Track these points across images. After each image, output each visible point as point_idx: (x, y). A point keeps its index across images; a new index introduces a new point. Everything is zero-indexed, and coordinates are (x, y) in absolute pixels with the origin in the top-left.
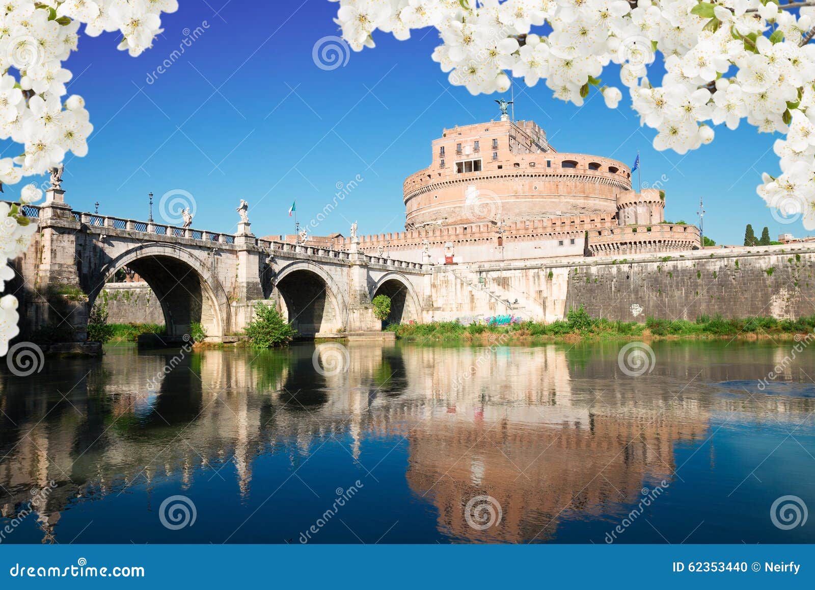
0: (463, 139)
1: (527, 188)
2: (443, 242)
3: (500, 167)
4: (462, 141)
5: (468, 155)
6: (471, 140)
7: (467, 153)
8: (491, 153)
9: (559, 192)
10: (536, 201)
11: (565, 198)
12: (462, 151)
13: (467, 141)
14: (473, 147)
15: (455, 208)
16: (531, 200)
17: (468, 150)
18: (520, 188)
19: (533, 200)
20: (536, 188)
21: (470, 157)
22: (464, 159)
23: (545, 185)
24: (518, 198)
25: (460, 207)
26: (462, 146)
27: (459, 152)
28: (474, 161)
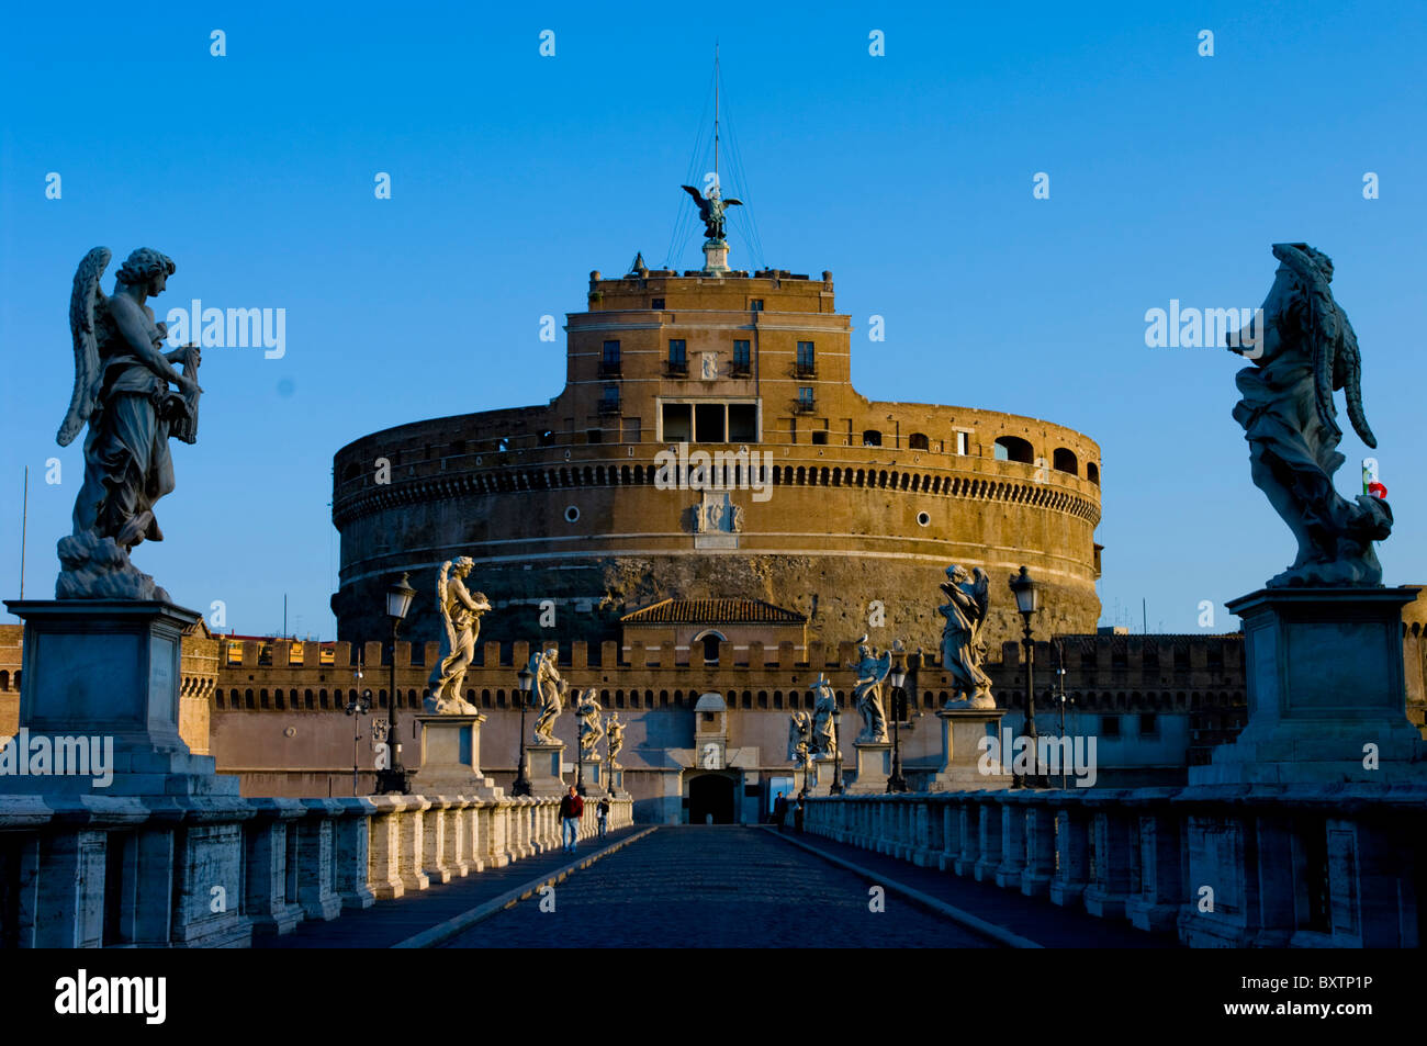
0: (695, 327)
1: (898, 515)
2: (686, 691)
3: (819, 438)
4: (689, 333)
5: (710, 385)
6: (724, 334)
7: (704, 377)
8: (791, 389)
9: (985, 536)
10: (925, 562)
11: (1000, 560)
12: (691, 367)
13: (706, 332)
14: (730, 356)
15: (652, 559)
16: (910, 556)
17: (709, 364)
18: (876, 514)
19: (919, 557)
20: (924, 518)
21: (716, 391)
22: (693, 396)
23: (948, 511)
24: (870, 546)
25: (672, 559)
26: (691, 348)
27: (677, 367)
28: (731, 406)
